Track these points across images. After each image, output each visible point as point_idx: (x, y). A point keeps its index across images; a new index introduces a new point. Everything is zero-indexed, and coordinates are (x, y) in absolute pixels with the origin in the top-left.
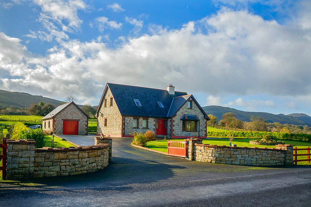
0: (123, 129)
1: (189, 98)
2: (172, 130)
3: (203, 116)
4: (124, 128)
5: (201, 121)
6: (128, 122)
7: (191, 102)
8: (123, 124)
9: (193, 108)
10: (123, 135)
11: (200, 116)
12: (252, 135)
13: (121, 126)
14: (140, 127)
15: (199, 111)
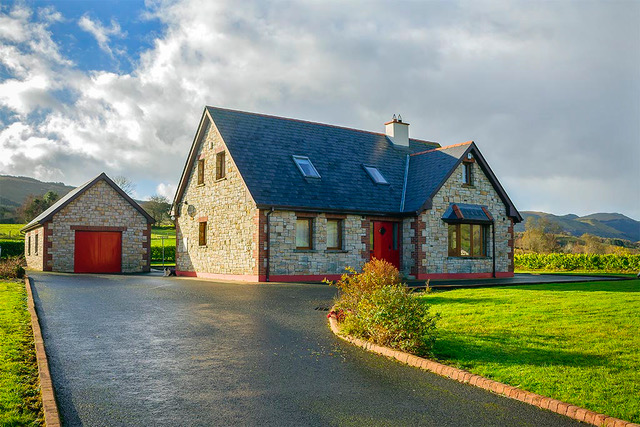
0: (265, 254)
1: (466, 154)
2: (417, 255)
3: (503, 209)
4: (268, 251)
5: (497, 224)
6: (279, 229)
7: (468, 165)
8: (265, 237)
9: (476, 184)
10: (265, 274)
11: (496, 210)
12: (626, 263)
13: (255, 246)
14: (317, 247)
15: (493, 192)
